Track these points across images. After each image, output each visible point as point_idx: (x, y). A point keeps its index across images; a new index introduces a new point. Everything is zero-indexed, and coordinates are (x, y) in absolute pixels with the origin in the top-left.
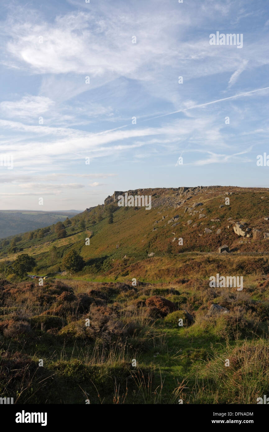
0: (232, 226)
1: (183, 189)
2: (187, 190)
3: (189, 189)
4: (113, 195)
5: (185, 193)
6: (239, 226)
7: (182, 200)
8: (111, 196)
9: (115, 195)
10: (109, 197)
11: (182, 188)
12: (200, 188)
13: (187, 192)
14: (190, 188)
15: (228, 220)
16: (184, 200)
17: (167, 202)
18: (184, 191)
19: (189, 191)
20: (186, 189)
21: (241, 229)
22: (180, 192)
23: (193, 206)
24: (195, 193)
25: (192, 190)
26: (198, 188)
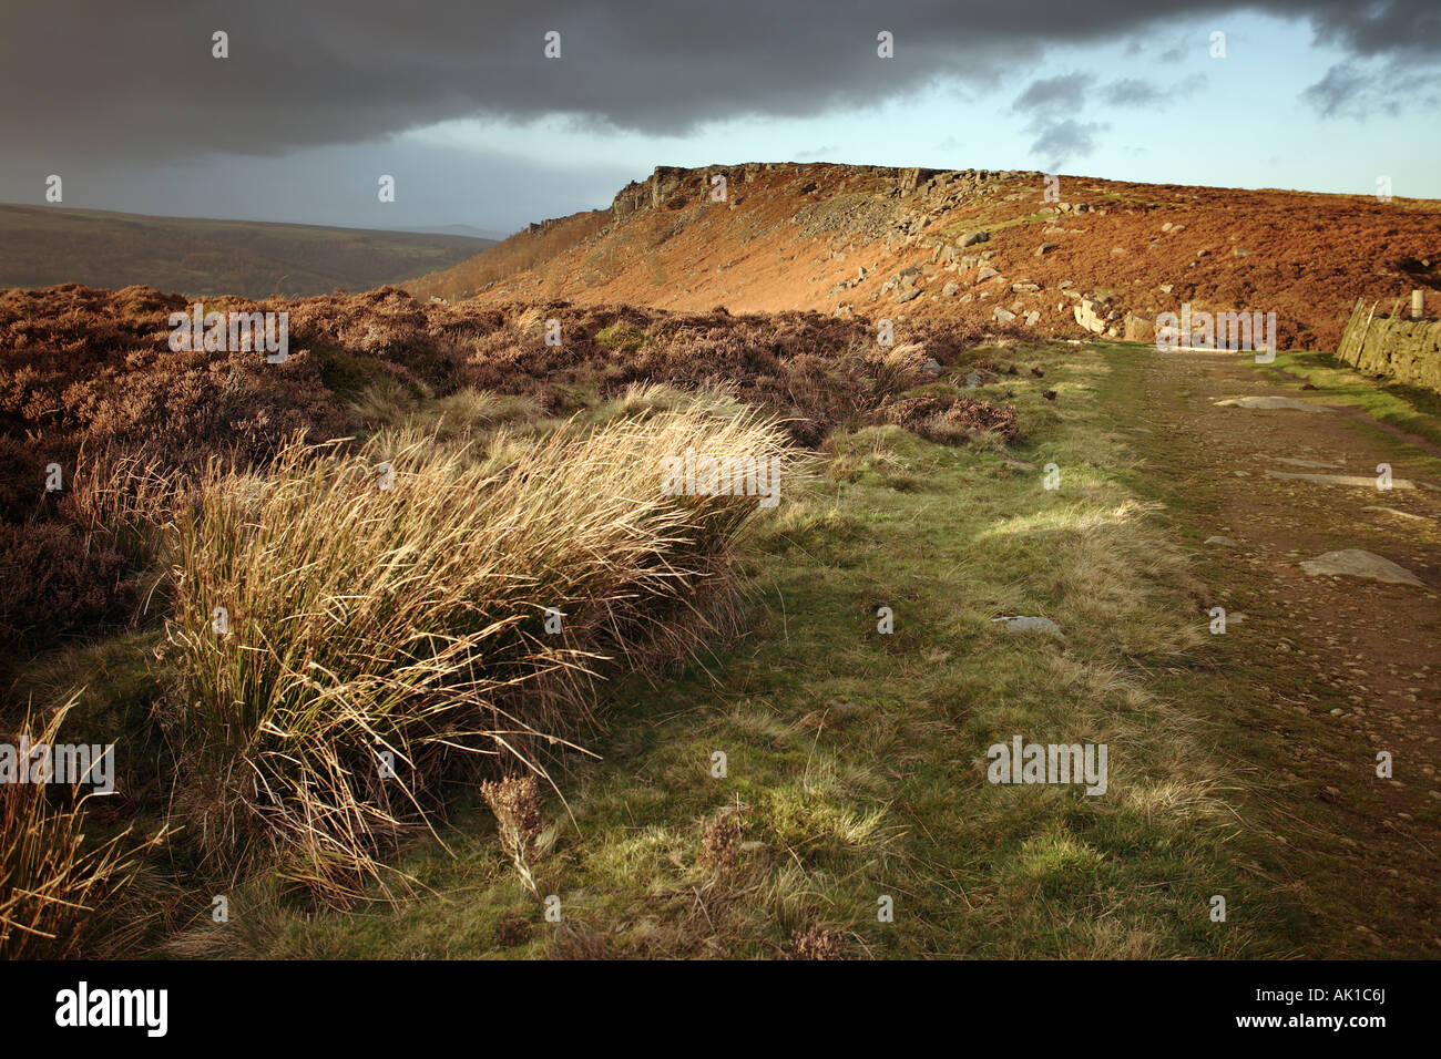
0: (1070, 303)
1: (916, 175)
2: (930, 182)
3: (937, 177)
4: (651, 178)
5: (924, 188)
6: (1091, 304)
7: (912, 213)
8: (639, 181)
9: (659, 181)
10: (634, 183)
11: (912, 171)
12: (978, 176)
13: (930, 188)
14: (941, 172)
15: (1060, 287)
16: (924, 218)
17: (859, 216)
18: (918, 184)
19: (934, 184)
20: (926, 175)
21: (1094, 314)
22: (902, 186)
23: (962, 241)
24: (960, 196)
25: (948, 182)
26: (968, 176)
